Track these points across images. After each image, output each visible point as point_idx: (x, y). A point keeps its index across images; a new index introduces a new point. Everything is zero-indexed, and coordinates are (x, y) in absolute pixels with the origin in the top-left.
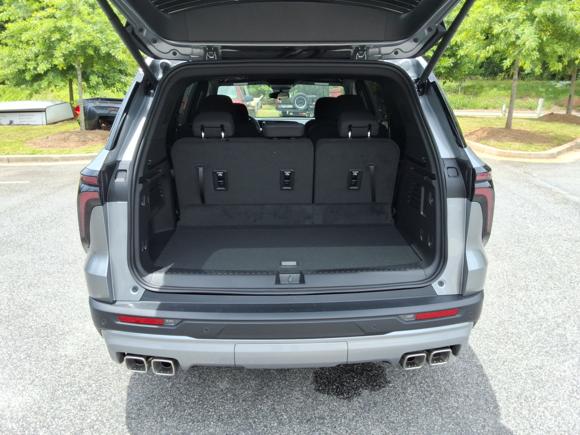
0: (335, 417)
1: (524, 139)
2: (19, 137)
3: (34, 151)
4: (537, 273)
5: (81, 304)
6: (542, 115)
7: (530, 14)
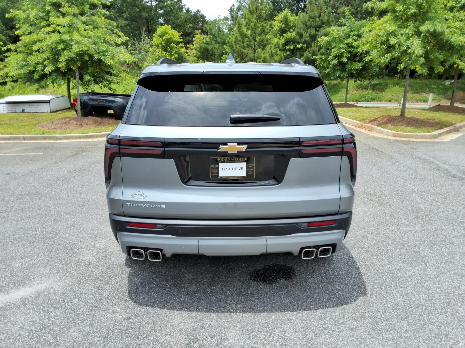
0: (261, 294)
1: (414, 124)
2: (30, 121)
3: (43, 131)
4: (407, 215)
5: (92, 231)
6: (432, 106)
7: (417, 30)
